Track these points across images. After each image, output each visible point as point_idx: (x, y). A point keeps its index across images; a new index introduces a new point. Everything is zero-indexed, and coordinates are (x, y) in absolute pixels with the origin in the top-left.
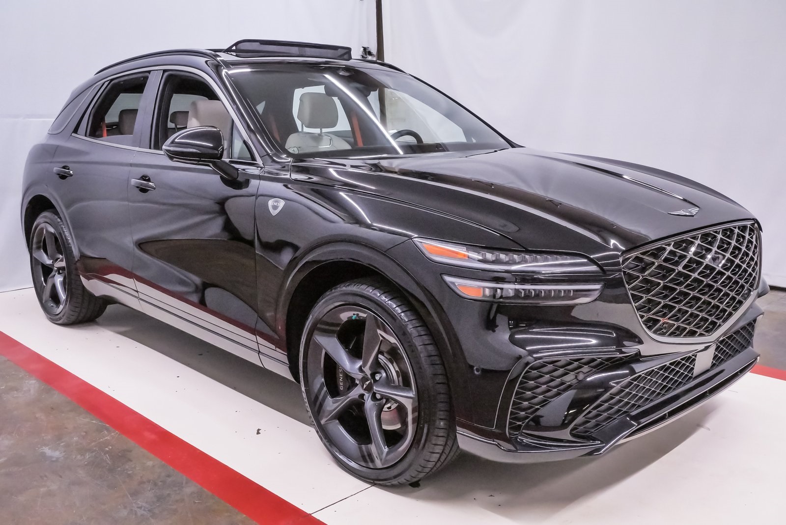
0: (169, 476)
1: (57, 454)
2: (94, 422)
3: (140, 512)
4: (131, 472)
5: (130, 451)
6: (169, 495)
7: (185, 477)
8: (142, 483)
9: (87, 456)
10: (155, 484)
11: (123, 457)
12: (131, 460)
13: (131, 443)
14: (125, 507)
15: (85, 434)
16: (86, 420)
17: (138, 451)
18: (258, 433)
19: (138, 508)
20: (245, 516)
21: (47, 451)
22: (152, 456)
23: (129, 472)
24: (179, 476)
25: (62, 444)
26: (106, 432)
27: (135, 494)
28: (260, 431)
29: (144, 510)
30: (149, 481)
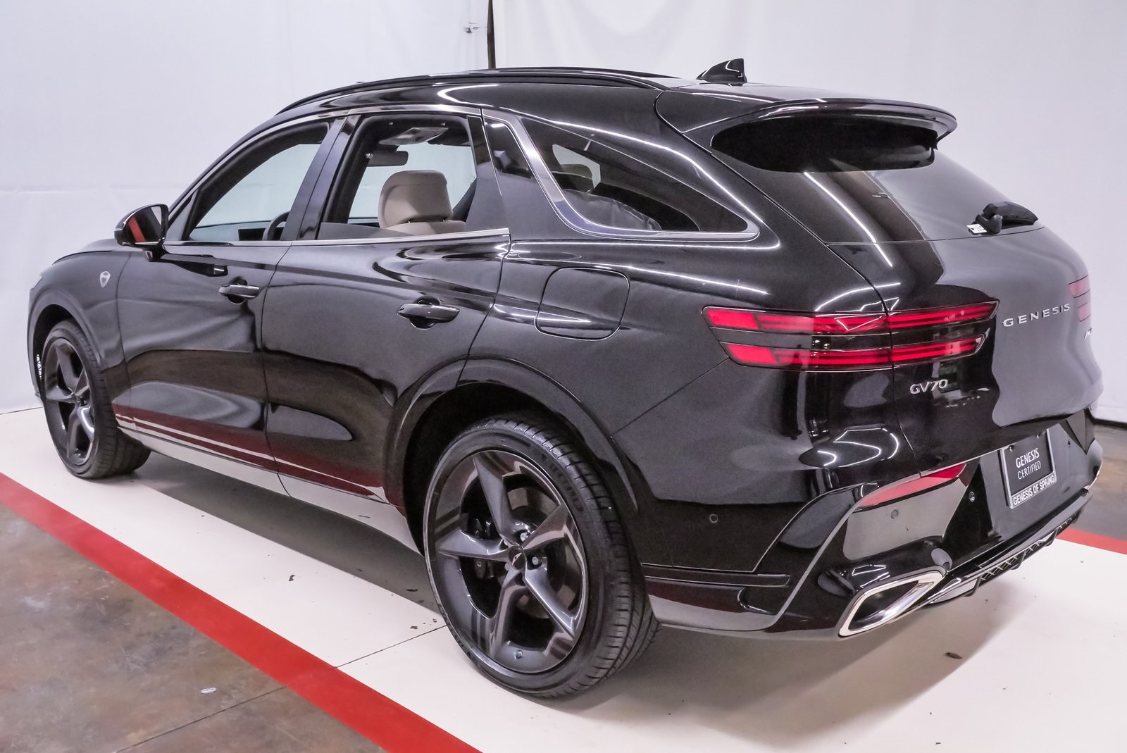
0: (174, 628)
1: (40, 605)
2: (91, 568)
3: (133, 667)
4: (129, 624)
5: (132, 601)
6: (171, 648)
7: (193, 629)
8: (141, 635)
9: (78, 606)
10: (156, 637)
11: (122, 607)
12: (129, 610)
13: (134, 592)
14: (117, 662)
15: (77, 582)
16: (81, 567)
17: (140, 599)
18: (291, 579)
19: (132, 662)
20: (258, 669)
21: (30, 601)
22: (155, 605)
23: (127, 624)
24: (185, 628)
25: (49, 594)
26: (104, 580)
27: (130, 647)
28: (293, 578)
29: (138, 665)
30: (149, 634)
